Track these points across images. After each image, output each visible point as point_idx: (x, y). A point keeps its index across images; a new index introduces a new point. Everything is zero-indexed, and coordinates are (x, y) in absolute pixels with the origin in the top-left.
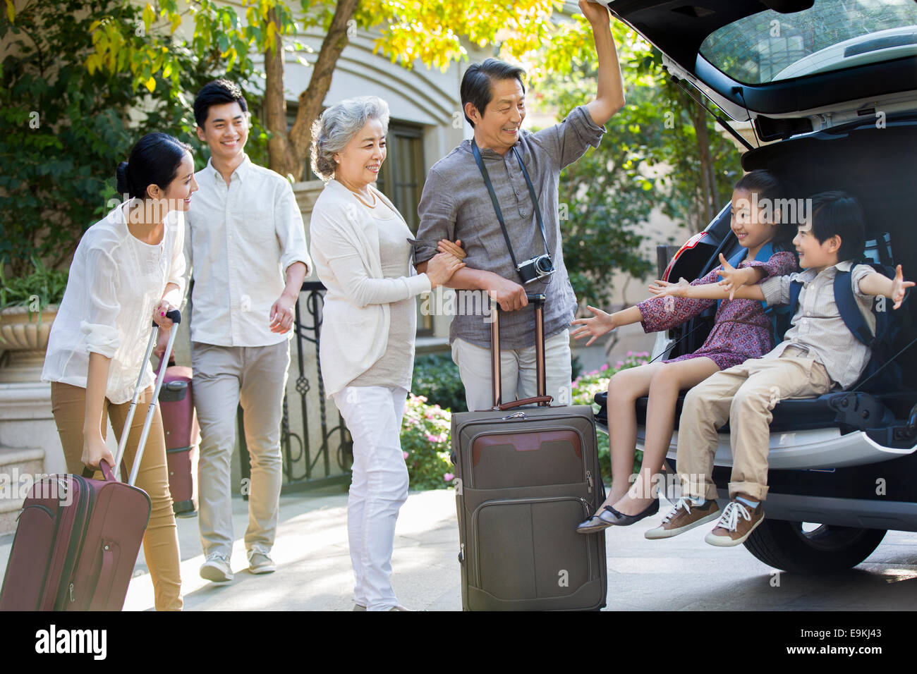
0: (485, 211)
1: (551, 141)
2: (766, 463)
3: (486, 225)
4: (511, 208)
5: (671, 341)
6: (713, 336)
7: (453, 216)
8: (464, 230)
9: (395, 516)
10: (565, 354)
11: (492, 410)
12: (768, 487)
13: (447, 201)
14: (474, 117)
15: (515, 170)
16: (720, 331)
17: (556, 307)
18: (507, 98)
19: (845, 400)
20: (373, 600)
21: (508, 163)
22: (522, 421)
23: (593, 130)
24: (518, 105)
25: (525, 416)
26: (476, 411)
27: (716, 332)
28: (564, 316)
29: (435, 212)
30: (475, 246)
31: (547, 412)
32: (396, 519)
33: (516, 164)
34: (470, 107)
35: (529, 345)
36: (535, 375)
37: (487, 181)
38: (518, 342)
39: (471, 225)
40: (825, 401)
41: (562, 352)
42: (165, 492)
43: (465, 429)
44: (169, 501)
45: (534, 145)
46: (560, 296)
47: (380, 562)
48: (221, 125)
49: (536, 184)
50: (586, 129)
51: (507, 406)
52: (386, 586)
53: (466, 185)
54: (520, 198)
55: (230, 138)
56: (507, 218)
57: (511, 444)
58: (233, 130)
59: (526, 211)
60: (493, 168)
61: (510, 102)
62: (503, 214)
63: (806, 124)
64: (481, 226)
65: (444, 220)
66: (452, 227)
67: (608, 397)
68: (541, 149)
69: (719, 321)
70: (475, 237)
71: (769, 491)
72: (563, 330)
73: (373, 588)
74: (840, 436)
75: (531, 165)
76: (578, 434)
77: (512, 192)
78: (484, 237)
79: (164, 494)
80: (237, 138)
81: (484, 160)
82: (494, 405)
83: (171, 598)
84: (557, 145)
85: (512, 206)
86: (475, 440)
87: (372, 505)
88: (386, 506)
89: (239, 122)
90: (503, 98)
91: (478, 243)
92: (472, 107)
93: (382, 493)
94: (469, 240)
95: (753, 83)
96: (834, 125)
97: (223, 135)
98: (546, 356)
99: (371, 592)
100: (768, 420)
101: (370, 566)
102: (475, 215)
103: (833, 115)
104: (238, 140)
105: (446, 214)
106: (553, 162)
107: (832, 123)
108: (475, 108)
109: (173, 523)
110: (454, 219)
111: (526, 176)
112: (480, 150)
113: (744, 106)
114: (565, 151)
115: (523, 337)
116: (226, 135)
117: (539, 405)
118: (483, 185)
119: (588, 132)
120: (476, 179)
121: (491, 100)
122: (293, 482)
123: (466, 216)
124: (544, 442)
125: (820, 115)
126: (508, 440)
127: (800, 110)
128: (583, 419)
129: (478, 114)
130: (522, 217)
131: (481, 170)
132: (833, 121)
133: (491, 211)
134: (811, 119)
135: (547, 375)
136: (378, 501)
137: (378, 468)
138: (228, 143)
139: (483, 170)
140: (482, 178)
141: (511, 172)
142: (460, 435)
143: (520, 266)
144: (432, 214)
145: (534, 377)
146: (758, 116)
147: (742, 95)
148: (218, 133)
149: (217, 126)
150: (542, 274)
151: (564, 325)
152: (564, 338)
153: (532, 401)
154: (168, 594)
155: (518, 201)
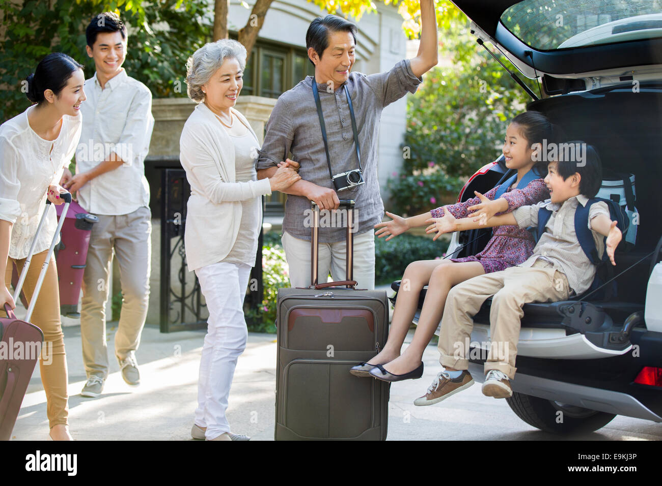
0: (315, 134)
1: (378, 83)
2: (516, 350)
3: (315, 144)
4: (336, 132)
5: (460, 245)
6: (491, 246)
7: (290, 135)
8: (299, 146)
9: (234, 362)
10: (369, 249)
11: (309, 288)
12: (516, 368)
13: (287, 123)
14: (314, 59)
15: (344, 103)
16: (496, 243)
17: (366, 212)
18: (340, 46)
19: (572, 308)
20: (210, 425)
21: (338, 97)
22: (330, 299)
23: (410, 79)
24: (349, 53)
25: (333, 296)
26: (296, 288)
27: (493, 243)
28: (371, 220)
29: (277, 130)
30: (306, 159)
31: (352, 293)
32: (236, 365)
33: (345, 98)
34: (312, 51)
35: (340, 240)
36: (345, 264)
37: (319, 110)
38: (331, 238)
39: (304, 143)
40: (555, 307)
41: (367, 247)
42: (58, 328)
43: (286, 301)
44: (61, 335)
45: (364, 84)
46: (370, 204)
47: (219, 396)
48: (105, 49)
49: (358, 115)
50: (405, 77)
51: (321, 286)
52: (221, 415)
53: (303, 112)
54: (344, 124)
55: (111, 59)
56: (331, 140)
57: (319, 317)
58: (114, 54)
59: (349, 135)
60: (325, 100)
61: (342, 50)
62: (328, 137)
63: (581, 84)
64: (311, 144)
65: (283, 137)
66: (289, 144)
67: (401, 285)
68: (369, 88)
69: (497, 233)
70: (306, 152)
71: (517, 371)
72: (368, 230)
73: (211, 416)
74: (565, 336)
75: (356, 101)
76: (372, 313)
77: (338, 120)
78: (313, 153)
79: (56, 330)
80: (117, 59)
81: (319, 93)
82: (312, 284)
83: (59, 409)
84: (382, 87)
85: (337, 130)
86: (292, 310)
87: (217, 352)
88: (228, 353)
89: (119, 47)
90: (337, 46)
91: (308, 157)
92: (314, 51)
93: (225, 344)
94: (301, 154)
95: (541, 49)
96: (602, 87)
97: (106, 57)
98: (354, 249)
99: (210, 419)
100: (520, 316)
101: (210, 399)
102: (307, 136)
103: (601, 79)
104: (117, 61)
105: (285, 132)
106: (377, 99)
107: (600, 85)
108: (315, 52)
109: (63, 351)
110: (291, 138)
111: (350, 108)
112: (318, 85)
113: (533, 67)
114: (387, 92)
115: (335, 234)
116: (109, 57)
117: (347, 287)
118: (316, 112)
119: (406, 79)
120: (311, 108)
121: (327, 47)
122: (200, 322)
123: (301, 137)
124: (344, 317)
125: (591, 78)
126: (318, 313)
127: (576, 73)
128: (377, 301)
129: (317, 57)
130: (344, 139)
131: (316, 102)
132: (601, 83)
133: (320, 134)
134: (585, 80)
135: (354, 265)
136: (223, 350)
137: (224, 324)
138: (109, 63)
139: (318, 102)
140: (316, 107)
141: (340, 104)
142: (280, 306)
143: (335, 177)
144: (275, 132)
145: (344, 265)
146: (545, 75)
147: (532, 58)
148: (103, 54)
149: (102, 49)
150: (352, 185)
151: (370, 227)
152: (369, 237)
153: (341, 283)
154: (57, 406)
155: (342, 127)
